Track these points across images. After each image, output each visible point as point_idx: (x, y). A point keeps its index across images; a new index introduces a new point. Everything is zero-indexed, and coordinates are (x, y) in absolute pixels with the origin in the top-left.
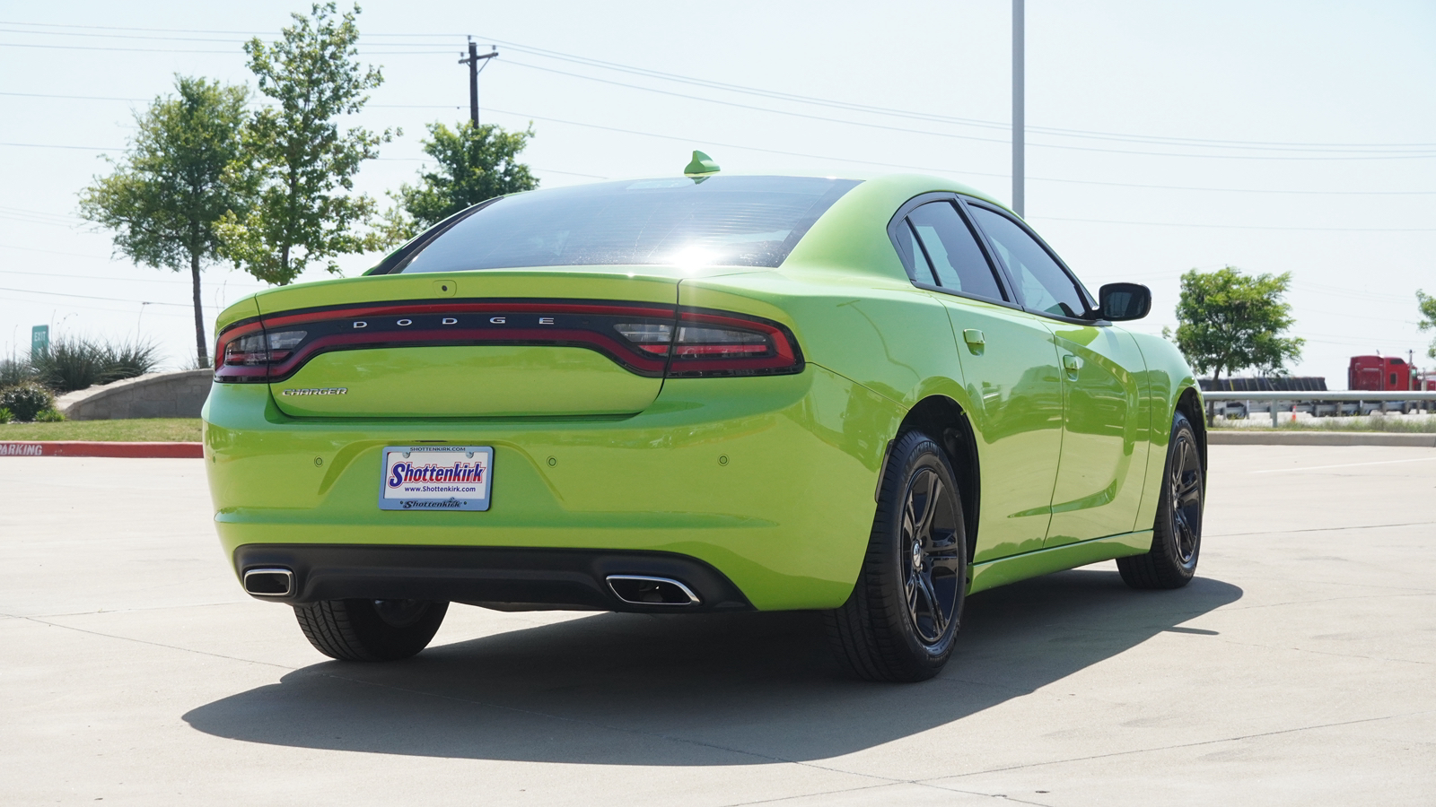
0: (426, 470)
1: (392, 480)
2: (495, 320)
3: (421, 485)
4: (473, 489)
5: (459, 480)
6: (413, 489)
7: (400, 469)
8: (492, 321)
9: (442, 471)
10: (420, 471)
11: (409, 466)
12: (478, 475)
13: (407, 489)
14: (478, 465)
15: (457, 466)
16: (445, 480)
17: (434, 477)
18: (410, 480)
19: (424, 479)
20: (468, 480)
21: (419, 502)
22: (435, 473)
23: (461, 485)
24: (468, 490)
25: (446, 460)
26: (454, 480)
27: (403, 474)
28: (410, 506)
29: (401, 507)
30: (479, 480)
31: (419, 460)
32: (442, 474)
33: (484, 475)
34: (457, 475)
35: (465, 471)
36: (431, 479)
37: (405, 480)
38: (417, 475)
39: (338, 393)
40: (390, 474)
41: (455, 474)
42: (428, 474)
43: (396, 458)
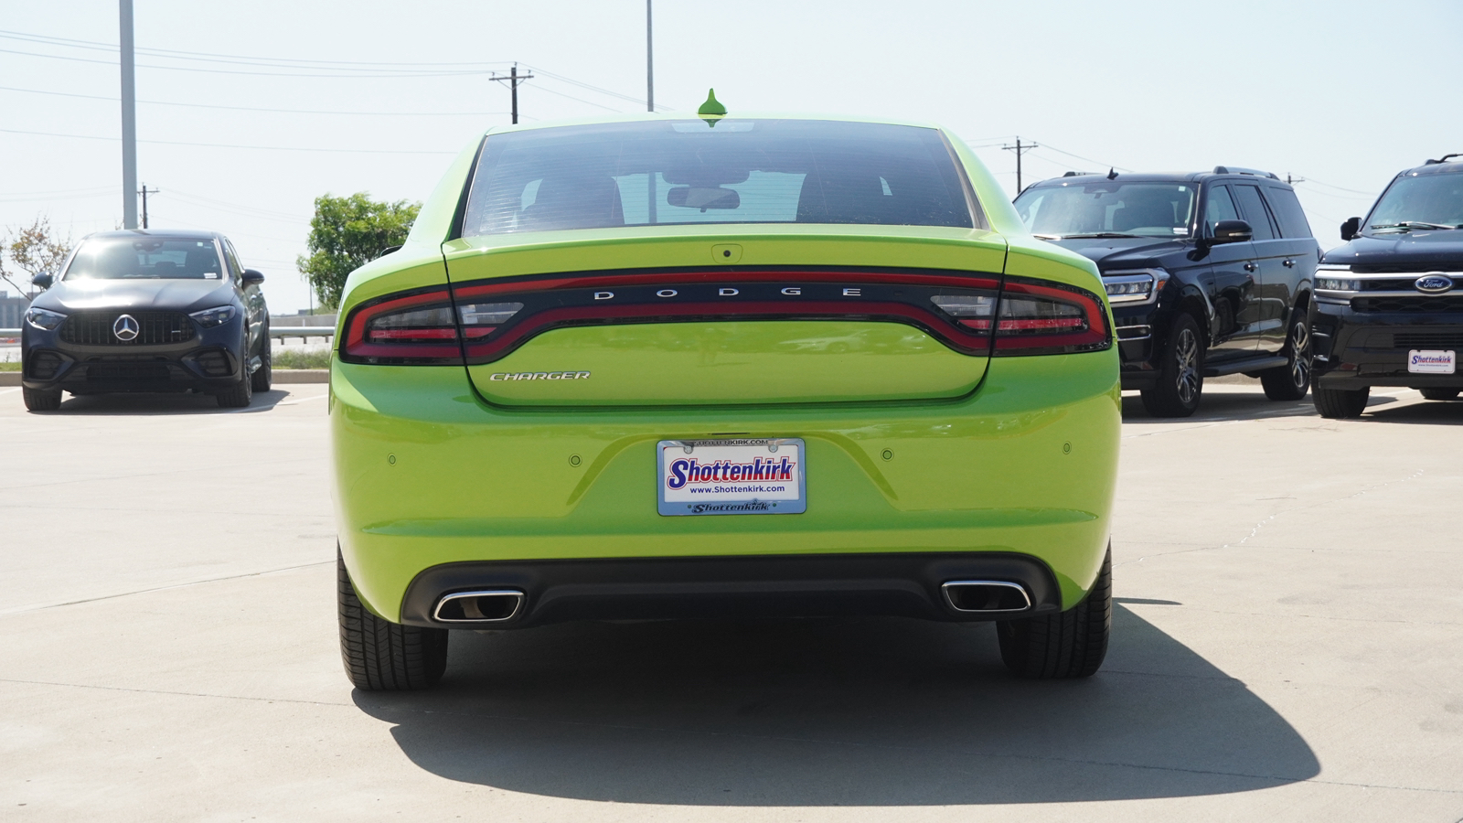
0: (717, 468)
1: (672, 481)
2: (787, 291)
3: (711, 484)
4: (782, 488)
5: (761, 478)
6: (701, 491)
7: (681, 467)
8: (783, 291)
9: (739, 468)
10: (709, 469)
11: (693, 463)
12: (786, 472)
13: (693, 491)
14: (784, 461)
15: (758, 461)
16: (743, 478)
17: (728, 475)
18: (696, 479)
19: (716, 478)
20: (773, 478)
21: (713, 505)
22: (729, 471)
23: (765, 484)
24: (774, 489)
25: (742, 455)
26: (755, 478)
27: (686, 473)
28: (701, 510)
29: (690, 512)
30: (788, 477)
31: (705, 456)
32: (739, 472)
33: (794, 472)
34: (759, 472)
35: (769, 467)
36: (725, 477)
37: (690, 479)
38: (708, 473)
39: (577, 377)
40: (668, 474)
41: (756, 471)
42: (720, 472)
43: (673, 454)
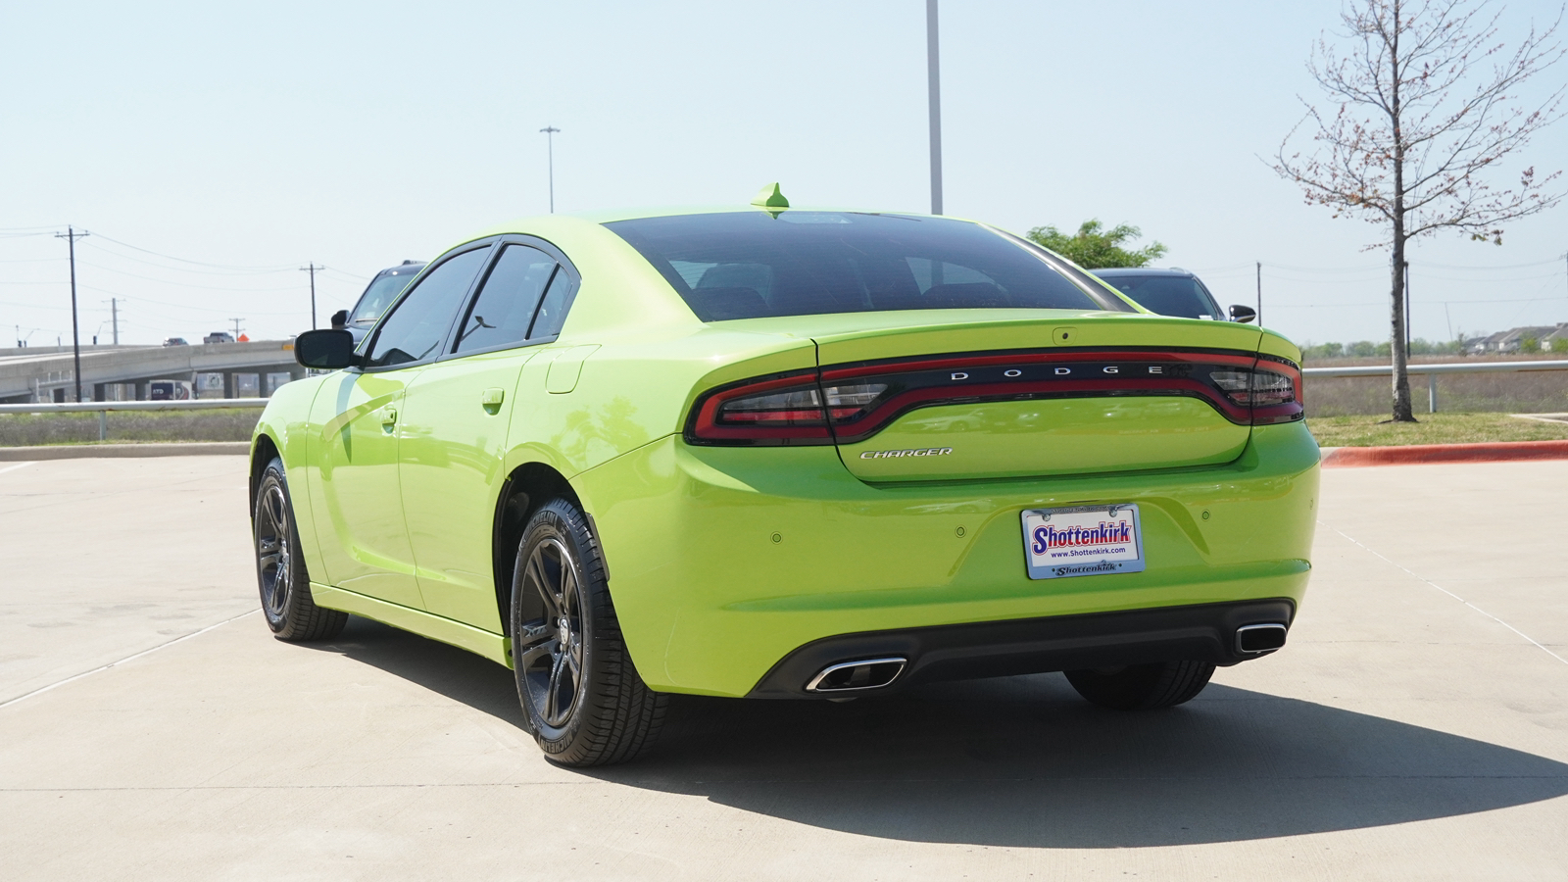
0: (1070, 533)
1: (1036, 547)
2: (1108, 370)
3: (1067, 549)
4: (1123, 550)
5: (1106, 541)
6: (1060, 555)
7: (1042, 534)
8: (1105, 370)
9: (1087, 532)
10: (1064, 534)
11: (1051, 529)
12: (1125, 535)
13: (1054, 555)
14: (1123, 524)
15: (1102, 526)
16: (1092, 542)
17: (1080, 540)
18: (1055, 545)
19: (1071, 543)
20: (1115, 540)
21: (1072, 568)
22: (1080, 535)
23: (1110, 546)
24: (1117, 551)
25: (1090, 521)
26: (1102, 541)
27: (1046, 539)
28: (1063, 573)
29: (1054, 575)
30: (1127, 539)
31: (1060, 522)
32: (1088, 536)
33: (1131, 534)
34: (1104, 535)
35: (1111, 531)
36: (1078, 542)
37: (1050, 545)
38: (1062, 539)
39: (941, 453)
40: (1032, 540)
41: (1102, 534)
42: (1074, 536)
43: (1033, 522)
